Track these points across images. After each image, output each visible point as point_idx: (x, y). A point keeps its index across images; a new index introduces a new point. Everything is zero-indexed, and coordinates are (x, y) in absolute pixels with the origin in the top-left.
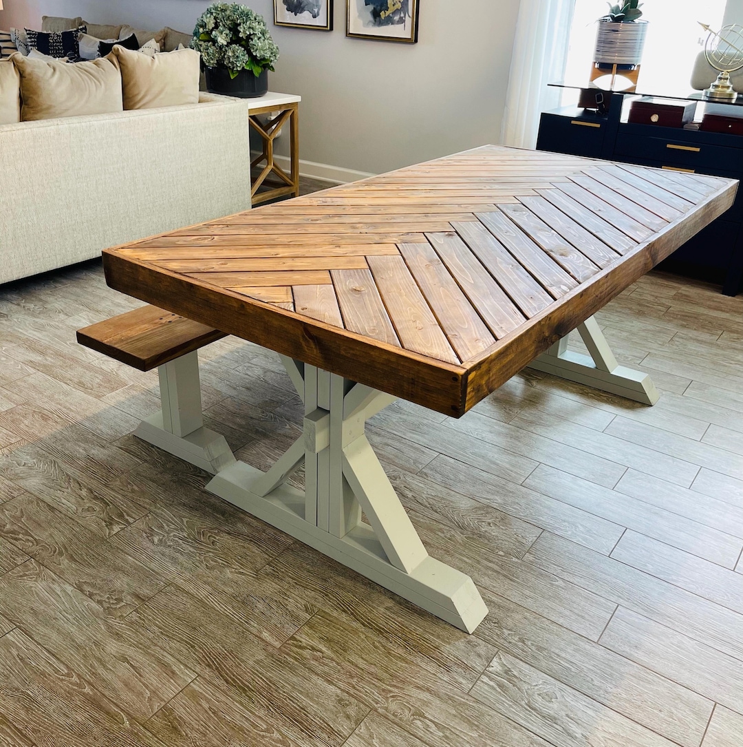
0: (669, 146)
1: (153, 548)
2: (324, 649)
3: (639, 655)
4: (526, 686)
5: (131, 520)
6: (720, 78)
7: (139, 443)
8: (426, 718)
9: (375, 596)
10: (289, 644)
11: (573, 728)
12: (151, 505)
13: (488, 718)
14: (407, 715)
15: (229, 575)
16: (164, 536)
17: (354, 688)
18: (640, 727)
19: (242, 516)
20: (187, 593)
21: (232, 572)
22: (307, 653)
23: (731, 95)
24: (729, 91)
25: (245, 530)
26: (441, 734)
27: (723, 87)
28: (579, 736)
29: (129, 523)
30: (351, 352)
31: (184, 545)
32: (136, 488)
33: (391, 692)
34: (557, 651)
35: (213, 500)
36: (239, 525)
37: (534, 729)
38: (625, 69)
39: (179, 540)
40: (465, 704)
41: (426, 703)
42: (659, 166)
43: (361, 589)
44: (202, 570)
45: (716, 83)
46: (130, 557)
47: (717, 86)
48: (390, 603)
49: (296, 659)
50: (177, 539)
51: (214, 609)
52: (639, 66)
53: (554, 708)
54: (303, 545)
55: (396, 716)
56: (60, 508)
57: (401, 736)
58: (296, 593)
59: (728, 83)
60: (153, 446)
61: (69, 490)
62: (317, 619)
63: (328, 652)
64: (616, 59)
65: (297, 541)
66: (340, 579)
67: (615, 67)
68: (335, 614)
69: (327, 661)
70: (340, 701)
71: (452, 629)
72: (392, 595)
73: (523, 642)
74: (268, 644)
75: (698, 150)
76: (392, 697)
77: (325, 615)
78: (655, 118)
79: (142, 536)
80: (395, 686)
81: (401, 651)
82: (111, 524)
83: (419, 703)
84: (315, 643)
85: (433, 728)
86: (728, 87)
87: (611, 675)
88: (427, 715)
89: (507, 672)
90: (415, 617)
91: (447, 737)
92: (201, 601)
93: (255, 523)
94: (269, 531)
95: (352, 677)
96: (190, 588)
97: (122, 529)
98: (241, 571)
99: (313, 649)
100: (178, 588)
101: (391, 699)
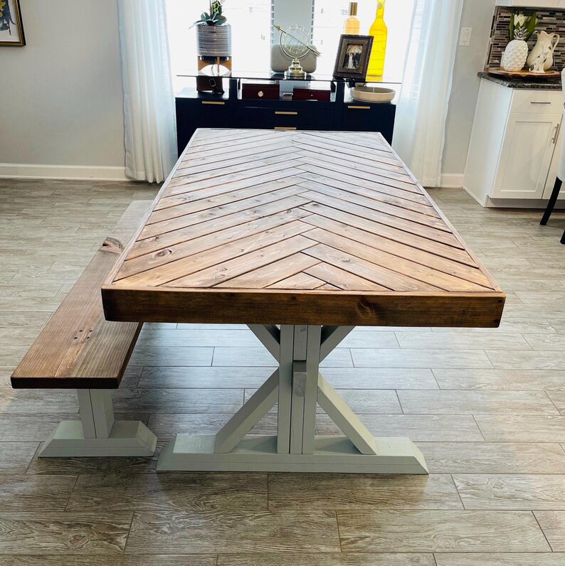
0: (276, 113)
1: (171, 537)
2: (367, 534)
3: (508, 437)
4: (484, 487)
5: (126, 527)
6: (294, 63)
7: (53, 462)
8: (462, 538)
9: (356, 481)
10: (344, 545)
11: (526, 495)
12: (127, 506)
13: (488, 516)
14: (453, 544)
15: (252, 523)
16: (169, 523)
17: (410, 546)
18: (547, 476)
19: (209, 476)
20: (238, 554)
21: (251, 520)
22: (360, 543)
23: (303, 74)
24: (301, 72)
25: (224, 485)
26: (479, 542)
27: (297, 69)
28: (531, 498)
29: (128, 530)
30: (408, 306)
31: (193, 521)
32: (98, 499)
33: (430, 535)
34: (475, 458)
35: (174, 476)
36: (216, 484)
37: (511, 508)
38: (224, 60)
39: (185, 520)
40: (471, 516)
41: (453, 529)
42: (271, 127)
43: (344, 482)
44: (229, 532)
45: (292, 66)
46: (162, 556)
47: (293, 69)
48: (369, 482)
49: (359, 552)
50: (181, 520)
51: (270, 553)
52: (230, 57)
53: (507, 490)
54: (276, 473)
55: (448, 548)
56: (47, 552)
57: (463, 558)
58: (309, 509)
59: (299, 67)
60: (69, 458)
61: (37, 533)
62: (341, 518)
63: (371, 534)
64: (216, 53)
65: (269, 474)
66: (324, 483)
67: (218, 59)
68: (347, 507)
69: (377, 541)
70: (412, 560)
71: (417, 476)
72: (365, 475)
73: (456, 462)
74: (332, 554)
75: (296, 113)
76: (434, 537)
77: (343, 512)
78: (261, 94)
79: (150, 534)
80: (428, 531)
81: (407, 507)
82: (112, 539)
83: (450, 532)
84: (357, 534)
85: (472, 541)
86: (300, 69)
87: (509, 456)
88: (462, 536)
89: (468, 484)
90: (391, 481)
91: (482, 542)
92: (254, 554)
93: (226, 476)
94: (242, 476)
95: (401, 541)
96: (235, 549)
97: (127, 537)
98: (256, 515)
99: (362, 538)
100: (226, 555)
101: (435, 540)
